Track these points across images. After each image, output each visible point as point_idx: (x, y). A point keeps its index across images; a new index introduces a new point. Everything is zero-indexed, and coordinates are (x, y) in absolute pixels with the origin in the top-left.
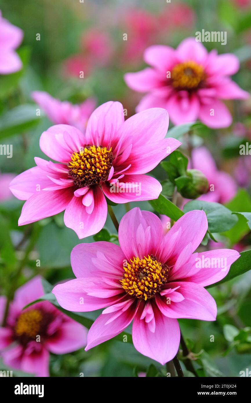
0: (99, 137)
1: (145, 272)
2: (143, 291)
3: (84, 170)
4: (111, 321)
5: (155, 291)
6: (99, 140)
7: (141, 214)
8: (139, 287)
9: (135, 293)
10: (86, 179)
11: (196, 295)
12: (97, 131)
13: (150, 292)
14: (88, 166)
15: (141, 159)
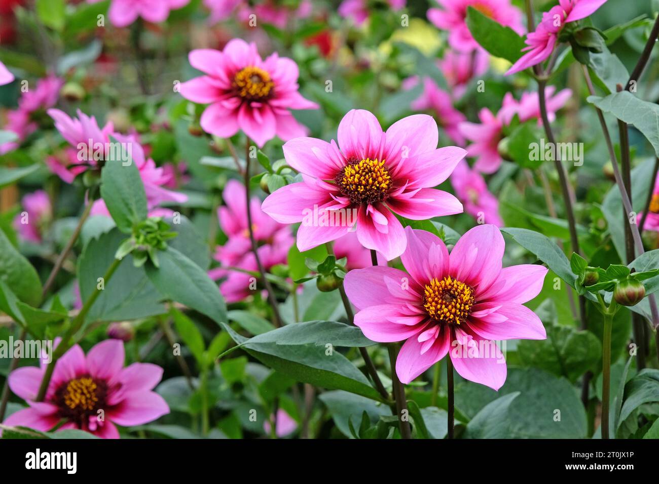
0: (363, 149)
1: (453, 294)
2: (455, 314)
3: (365, 186)
4: (427, 350)
5: (467, 314)
6: (363, 153)
7: (413, 232)
8: (449, 311)
9: (445, 317)
10: (368, 195)
11: (513, 314)
12: (359, 143)
13: (462, 315)
14: (370, 181)
15: (416, 171)
